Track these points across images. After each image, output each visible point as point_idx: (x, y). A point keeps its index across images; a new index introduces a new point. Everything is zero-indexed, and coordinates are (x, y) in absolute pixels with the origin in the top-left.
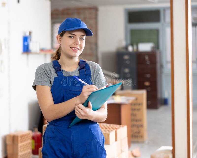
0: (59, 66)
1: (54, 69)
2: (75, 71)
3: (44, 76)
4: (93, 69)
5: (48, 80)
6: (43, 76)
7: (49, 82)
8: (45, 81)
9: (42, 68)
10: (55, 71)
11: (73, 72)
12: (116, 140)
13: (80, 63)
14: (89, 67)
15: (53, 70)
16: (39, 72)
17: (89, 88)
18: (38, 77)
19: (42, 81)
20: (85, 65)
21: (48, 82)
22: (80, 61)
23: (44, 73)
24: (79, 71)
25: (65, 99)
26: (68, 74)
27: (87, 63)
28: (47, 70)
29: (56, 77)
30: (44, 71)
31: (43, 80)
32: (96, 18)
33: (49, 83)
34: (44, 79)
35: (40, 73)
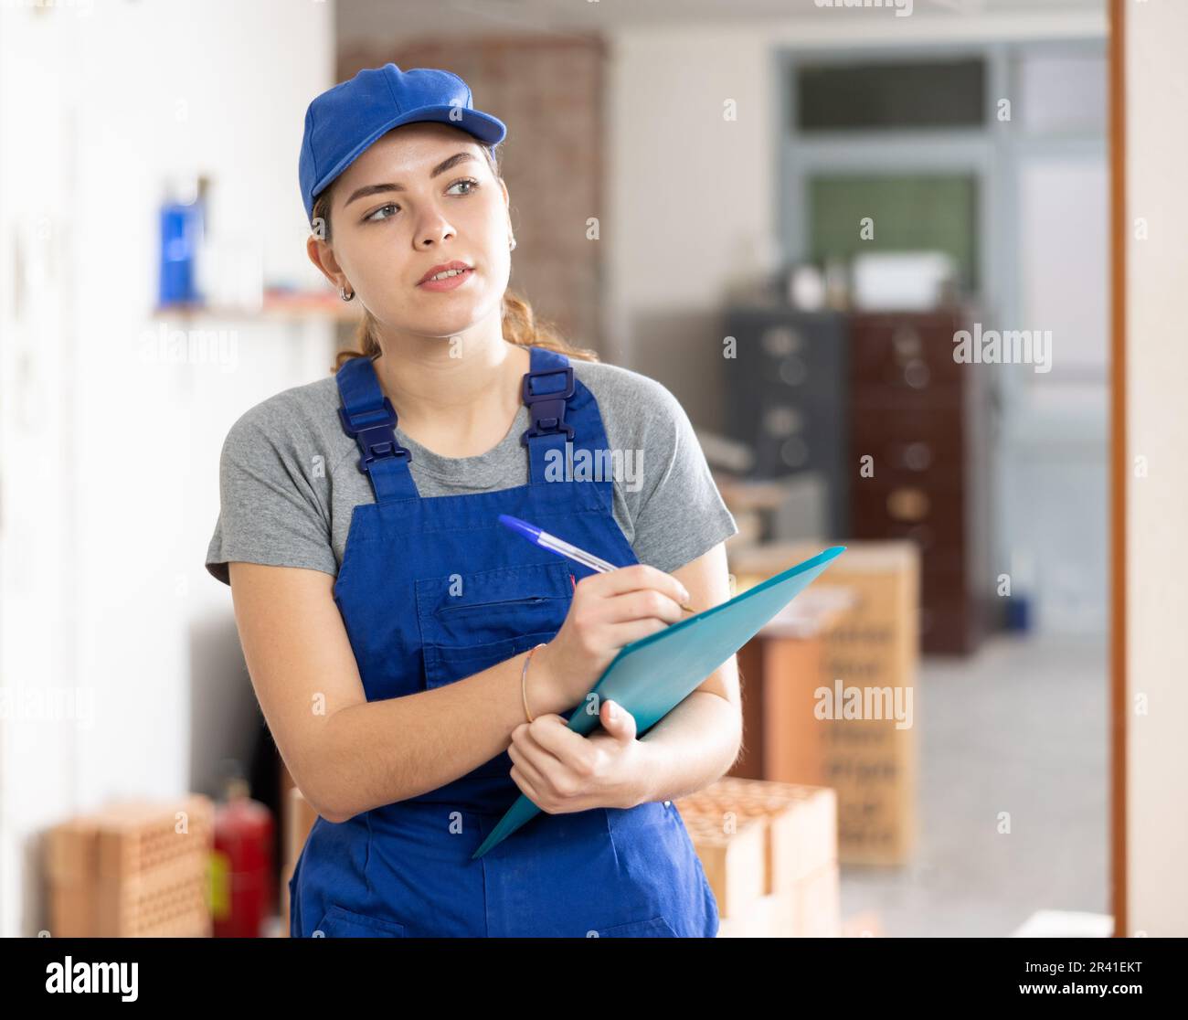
0: (383, 414)
1: (350, 443)
2: (496, 451)
3: (282, 495)
4: (626, 432)
5: (310, 527)
6: (276, 498)
7: (322, 539)
8: (295, 532)
9: (267, 439)
10: (357, 456)
11: (480, 460)
12: (768, 889)
13: (534, 381)
14: (596, 412)
15: (343, 451)
16: (244, 464)
17: (617, 594)
18: (242, 505)
19: (270, 530)
20: (569, 400)
21: (314, 541)
22: (533, 365)
23: (278, 473)
24: (523, 451)
25: (430, 670)
26: (448, 479)
27: (580, 385)
28: (299, 453)
29: (366, 507)
30: (280, 459)
31: (279, 524)
32: (596, 97)
33: (322, 546)
34: (287, 521)
35: (251, 475)
